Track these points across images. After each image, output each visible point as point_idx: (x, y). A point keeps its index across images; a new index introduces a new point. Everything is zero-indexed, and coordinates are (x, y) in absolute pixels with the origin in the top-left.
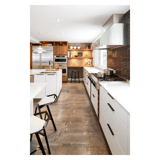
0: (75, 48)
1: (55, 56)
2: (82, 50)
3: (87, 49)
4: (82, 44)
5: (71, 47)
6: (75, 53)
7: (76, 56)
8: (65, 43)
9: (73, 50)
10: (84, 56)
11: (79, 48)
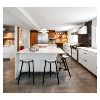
0: (58, 33)
1: (49, 38)
2: (62, 34)
3: (65, 34)
4: (62, 31)
5: (57, 33)
6: (58, 36)
7: (59, 38)
8: (54, 31)
9: (58, 34)
10: (63, 37)
11: (60, 33)
